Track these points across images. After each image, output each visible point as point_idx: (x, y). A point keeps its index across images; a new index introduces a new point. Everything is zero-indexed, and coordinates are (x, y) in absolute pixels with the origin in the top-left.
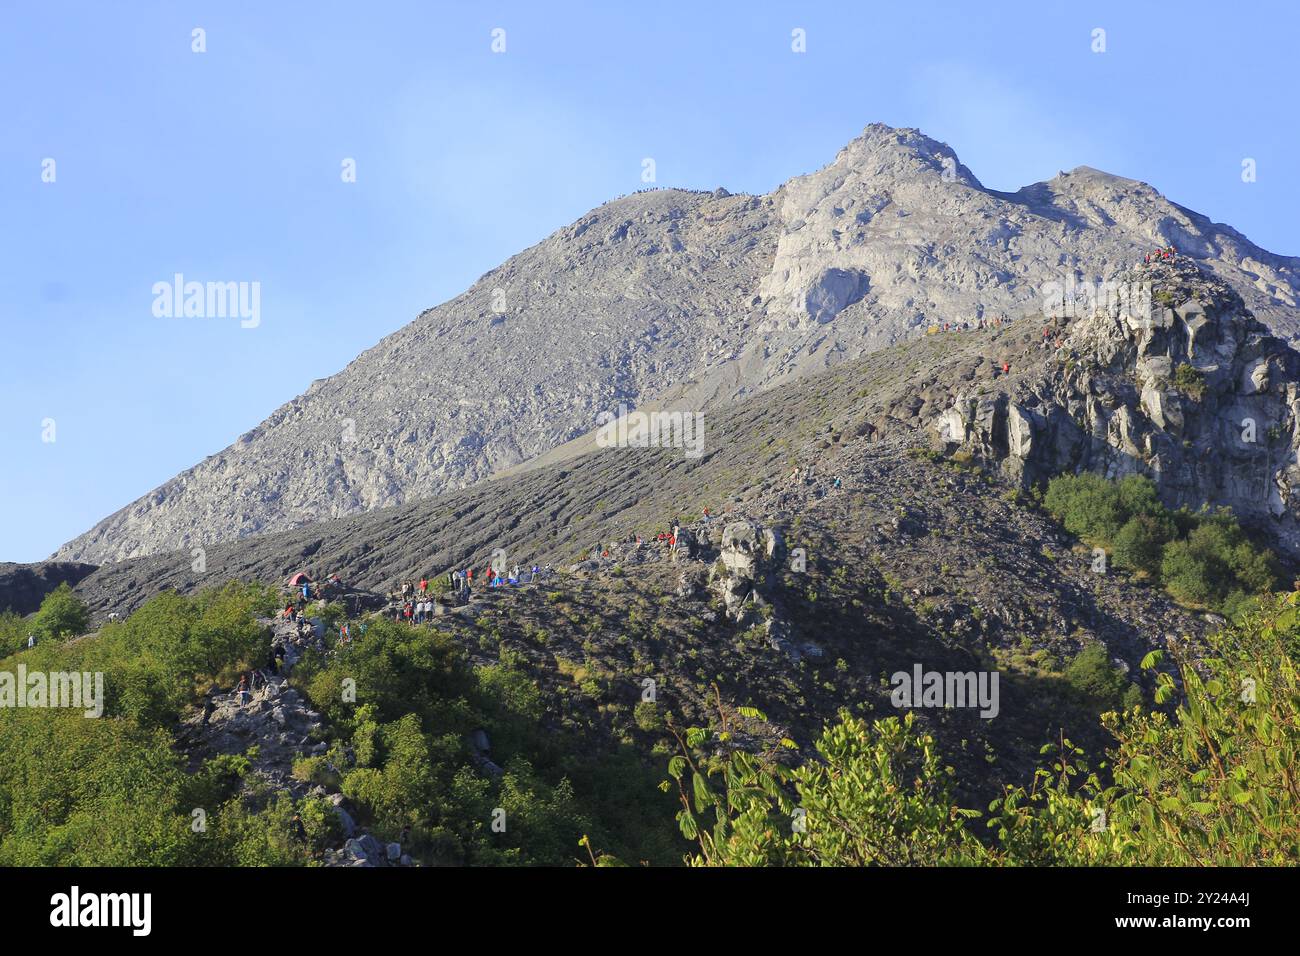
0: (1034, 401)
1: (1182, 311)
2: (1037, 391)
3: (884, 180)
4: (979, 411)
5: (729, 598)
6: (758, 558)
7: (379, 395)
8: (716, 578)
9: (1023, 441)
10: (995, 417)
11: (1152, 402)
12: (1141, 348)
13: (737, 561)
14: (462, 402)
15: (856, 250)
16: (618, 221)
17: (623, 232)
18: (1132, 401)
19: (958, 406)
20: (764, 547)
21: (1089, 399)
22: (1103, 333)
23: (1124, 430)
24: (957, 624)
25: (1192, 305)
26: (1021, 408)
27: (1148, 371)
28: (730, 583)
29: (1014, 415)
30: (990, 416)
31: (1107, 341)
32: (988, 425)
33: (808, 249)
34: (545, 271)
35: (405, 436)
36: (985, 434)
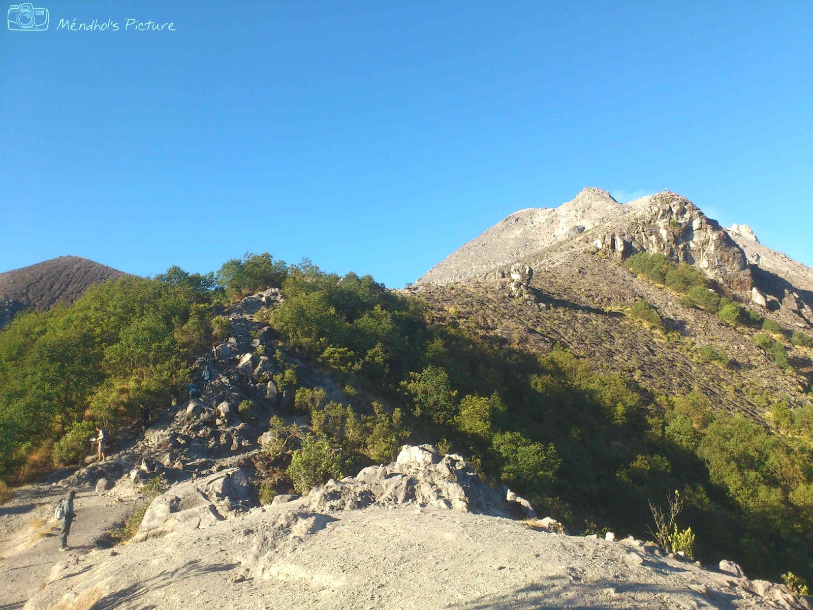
0: (624, 235)
1: (672, 205)
2: (625, 232)
3: (589, 201)
4: (606, 238)
5: (514, 289)
6: (523, 274)
7: (451, 267)
8: (509, 283)
9: (621, 246)
10: (612, 240)
11: (663, 233)
12: (659, 217)
13: (516, 277)
14: (474, 267)
15: (582, 220)
16: (517, 217)
17: (517, 220)
18: (657, 233)
19: (600, 237)
20: (525, 272)
21: (642, 233)
22: (646, 213)
23: (654, 242)
24: (597, 299)
25: (675, 203)
26: (620, 236)
27: (661, 223)
28: (513, 284)
29: (617, 238)
30: (610, 239)
31: (648, 216)
32: (609, 243)
33: (568, 222)
34: (496, 231)
35: (458, 276)
36: (608, 245)
